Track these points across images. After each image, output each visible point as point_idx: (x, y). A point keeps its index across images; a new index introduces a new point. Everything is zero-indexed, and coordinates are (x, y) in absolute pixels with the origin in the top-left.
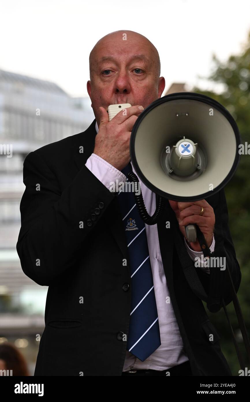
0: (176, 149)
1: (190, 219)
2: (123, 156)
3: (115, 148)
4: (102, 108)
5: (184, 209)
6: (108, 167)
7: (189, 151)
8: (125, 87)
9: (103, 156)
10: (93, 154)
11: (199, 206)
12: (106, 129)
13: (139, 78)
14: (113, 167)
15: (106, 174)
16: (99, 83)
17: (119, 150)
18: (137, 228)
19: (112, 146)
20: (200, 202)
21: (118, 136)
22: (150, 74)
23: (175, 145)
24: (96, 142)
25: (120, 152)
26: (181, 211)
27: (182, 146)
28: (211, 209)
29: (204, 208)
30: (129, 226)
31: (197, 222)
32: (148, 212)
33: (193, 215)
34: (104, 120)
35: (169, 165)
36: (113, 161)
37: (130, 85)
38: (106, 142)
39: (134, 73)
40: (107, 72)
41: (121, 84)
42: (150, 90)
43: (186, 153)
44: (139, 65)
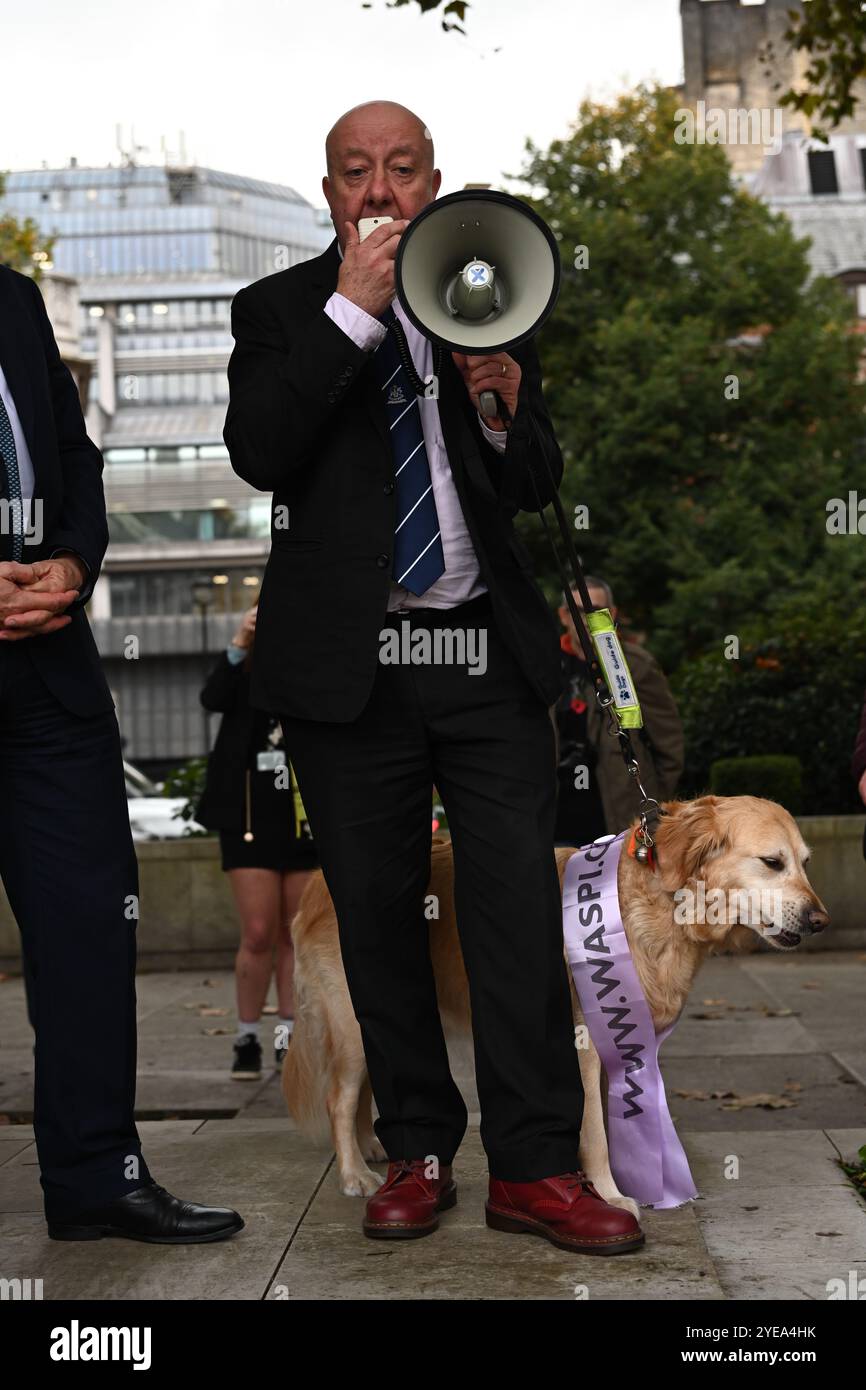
0: (464, 276)
1: (486, 382)
2: (381, 296)
3: (368, 285)
4: (349, 224)
5: (477, 368)
6: (356, 313)
7: (482, 279)
8: (384, 197)
9: (350, 297)
10: (335, 293)
11: (498, 362)
12: (356, 257)
13: (405, 180)
14: (366, 314)
15: (356, 324)
16: (342, 186)
17: (374, 288)
18: (404, 400)
19: (364, 282)
20: (498, 356)
21: (372, 267)
22: (420, 172)
23: (462, 270)
24: (340, 276)
25: (375, 291)
26: (472, 371)
27: (472, 271)
28: (516, 369)
29: (506, 365)
30: (393, 397)
31: (498, 386)
32: (421, 377)
33: (490, 376)
34: (352, 241)
35: (452, 303)
36: (365, 304)
37: (391, 190)
38: (354, 275)
39: (397, 172)
40: (357, 172)
41: (378, 192)
42: (420, 195)
43: (479, 282)
44: (403, 161)
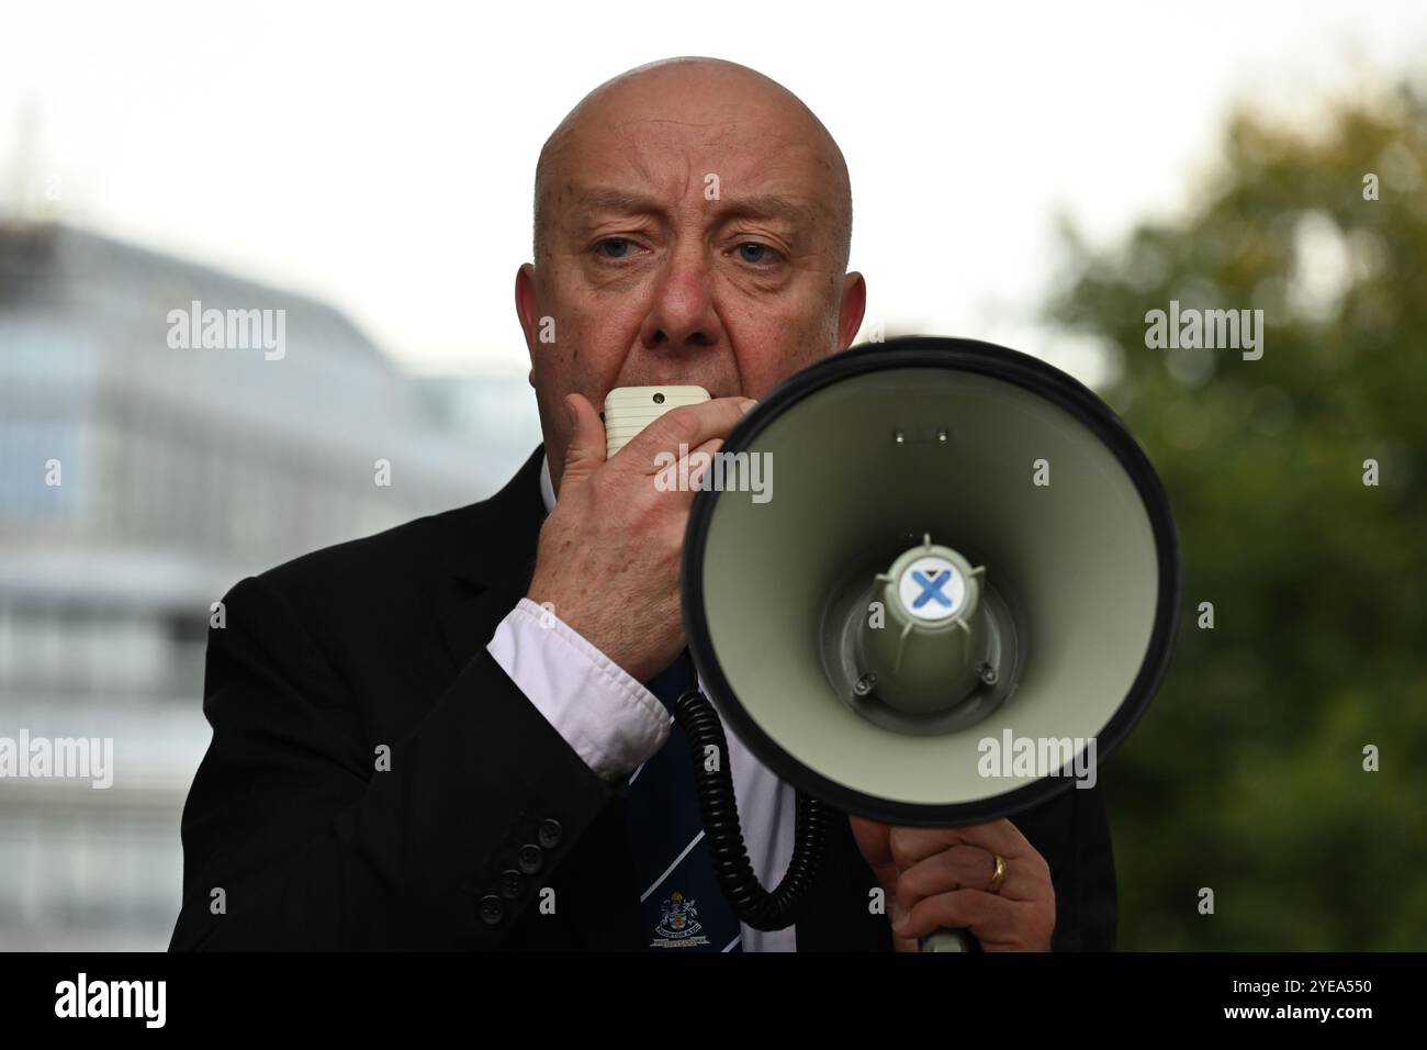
0: (890, 589)
1: (942, 907)
2: (660, 617)
3: (627, 582)
4: (578, 401)
5: (918, 860)
6: (589, 662)
7: (946, 602)
8: (696, 322)
9: (567, 614)
10: (524, 602)
11: (986, 848)
12: (592, 493)
13: (758, 281)
14: (612, 666)
15: (579, 694)
16: (574, 284)
17: (644, 591)
18: (702, 940)
19: (613, 571)
20: (986, 832)
21: (639, 528)
22: (807, 266)
23: (885, 570)
24: (542, 550)
25: (644, 601)
26: (904, 869)
27: (917, 576)
28: (1037, 867)
29: (1004, 858)
30: (668, 927)
31: (975, 920)
32: (757, 872)
33: (958, 887)
34: (586, 451)
35: (858, 663)
36: (611, 637)
37: (717, 307)
38: (585, 551)
39: (738, 257)
40: (615, 246)
41: (679, 307)
42: (801, 330)
43: (933, 611)
44: (756, 231)
